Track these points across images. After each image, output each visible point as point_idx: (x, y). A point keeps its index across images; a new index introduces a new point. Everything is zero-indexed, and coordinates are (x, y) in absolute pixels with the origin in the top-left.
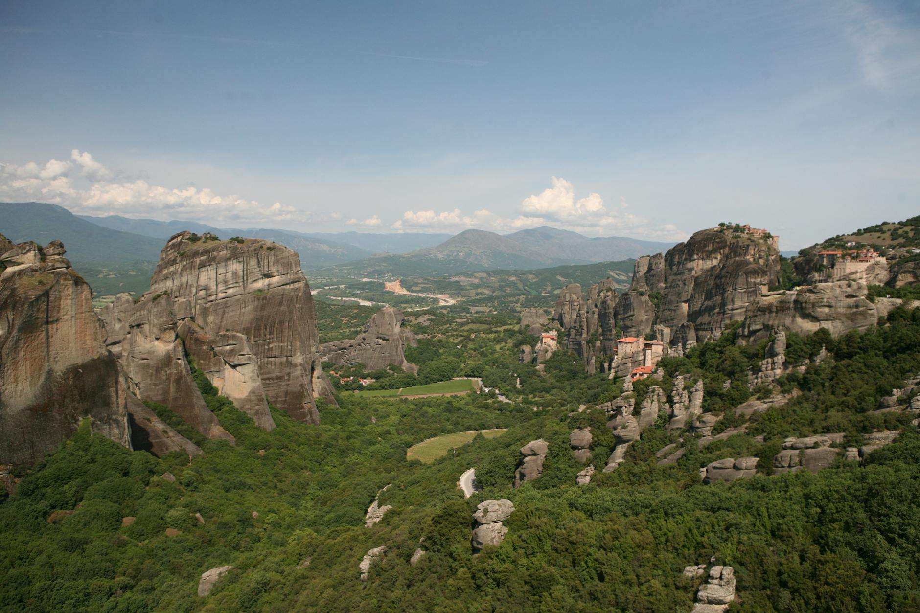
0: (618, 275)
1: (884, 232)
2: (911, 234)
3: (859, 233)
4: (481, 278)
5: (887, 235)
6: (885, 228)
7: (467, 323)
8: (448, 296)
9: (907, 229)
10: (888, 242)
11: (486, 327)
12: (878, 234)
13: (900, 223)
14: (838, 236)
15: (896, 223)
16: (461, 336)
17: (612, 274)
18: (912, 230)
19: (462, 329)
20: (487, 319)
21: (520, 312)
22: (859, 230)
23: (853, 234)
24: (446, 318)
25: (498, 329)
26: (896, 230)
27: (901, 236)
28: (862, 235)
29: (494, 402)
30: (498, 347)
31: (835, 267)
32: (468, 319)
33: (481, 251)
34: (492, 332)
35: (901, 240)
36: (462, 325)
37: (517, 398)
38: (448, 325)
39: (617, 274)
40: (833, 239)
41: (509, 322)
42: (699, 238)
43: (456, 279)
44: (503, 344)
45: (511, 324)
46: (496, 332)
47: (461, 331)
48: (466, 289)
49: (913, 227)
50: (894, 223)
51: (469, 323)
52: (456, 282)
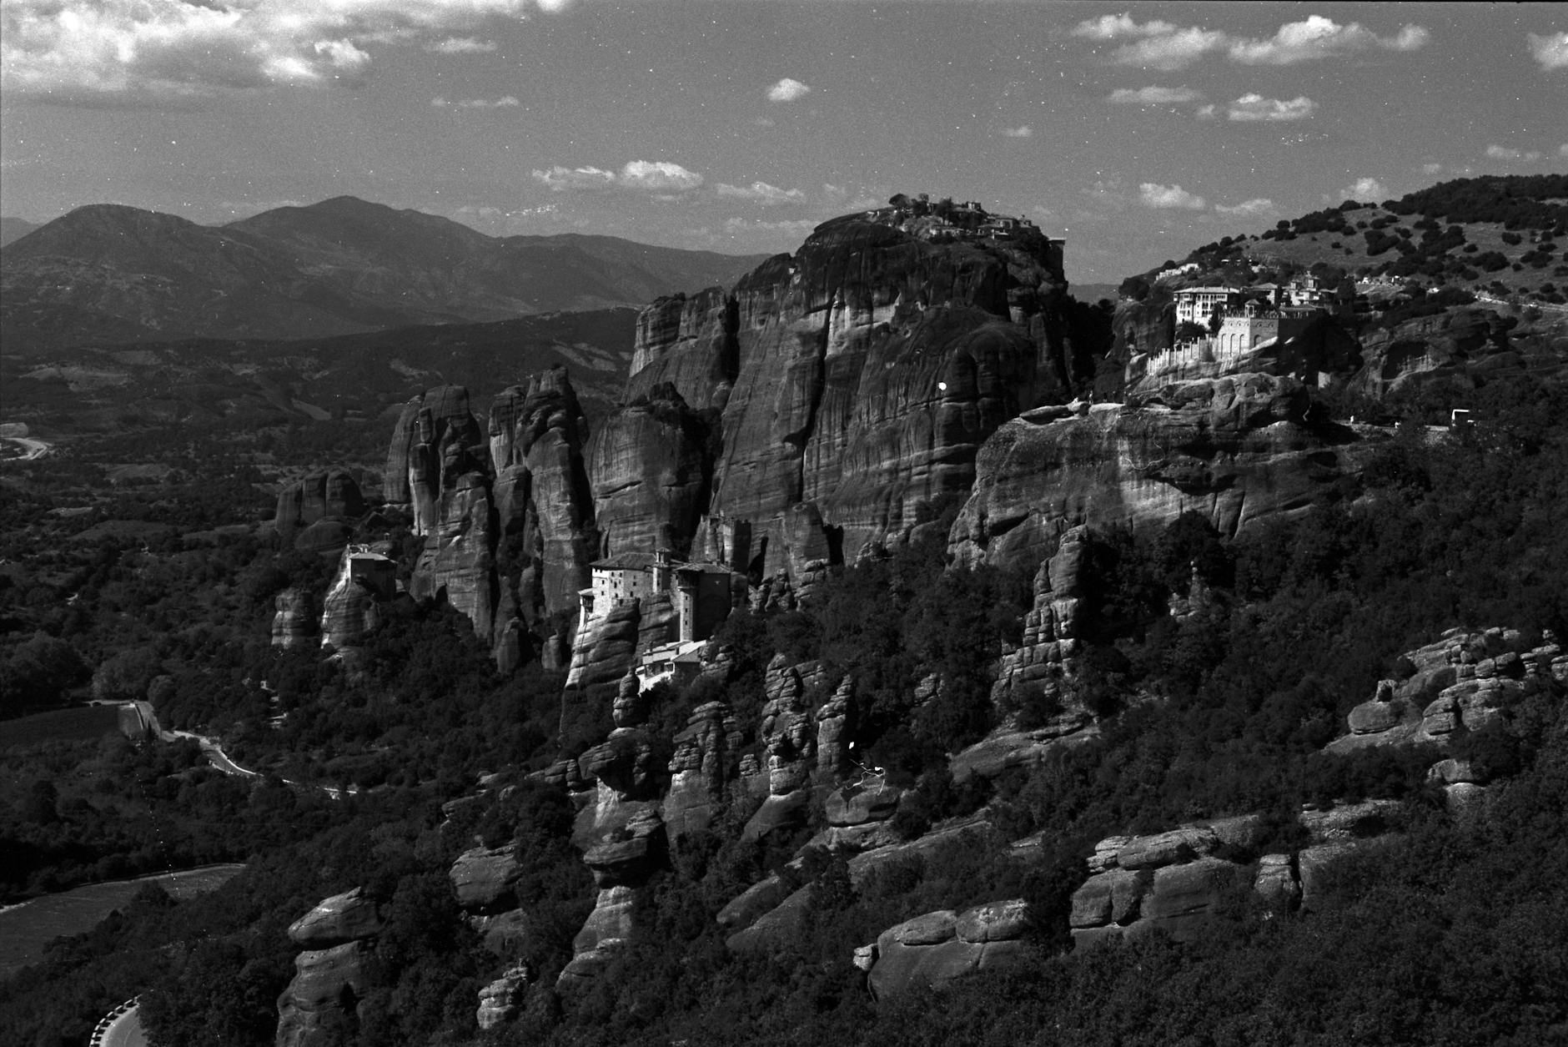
0: (589, 355)
1: (1350, 232)
2: (1417, 240)
3: (1282, 232)
4: (138, 369)
5: (1359, 240)
6: (1352, 219)
7: (96, 519)
8: (23, 426)
9: (1407, 222)
10: (1362, 257)
11: (161, 528)
12: (1337, 237)
13: (1388, 205)
14: (1227, 241)
15: (1379, 203)
16: (76, 562)
17: (570, 354)
18: (1418, 225)
19: (76, 538)
20: (164, 503)
21: (274, 479)
22: (1283, 225)
23: (1268, 235)
24: (22, 505)
25: (202, 535)
26: (1380, 224)
27: (1394, 243)
28: (1292, 237)
29: (198, 779)
30: (204, 598)
31: (1221, 332)
32: (97, 509)
33: (137, 278)
34: (178, 547)
35: (1393, 255)
36: (77, 524)
37: (275, 759)
38: (29, 528)
39: (581, 353)
40: (1214, 246)
41: (240, 511)
42: (832, 242)
43: (48, 371)
44: (221, 587)
45: (241, 520)
46: (194, 546)
47: (78, 545)
48: (88, 406)
49: (1421, 218)
50: (1373, 206)
51: (103, 519)
52: (52, 381)
